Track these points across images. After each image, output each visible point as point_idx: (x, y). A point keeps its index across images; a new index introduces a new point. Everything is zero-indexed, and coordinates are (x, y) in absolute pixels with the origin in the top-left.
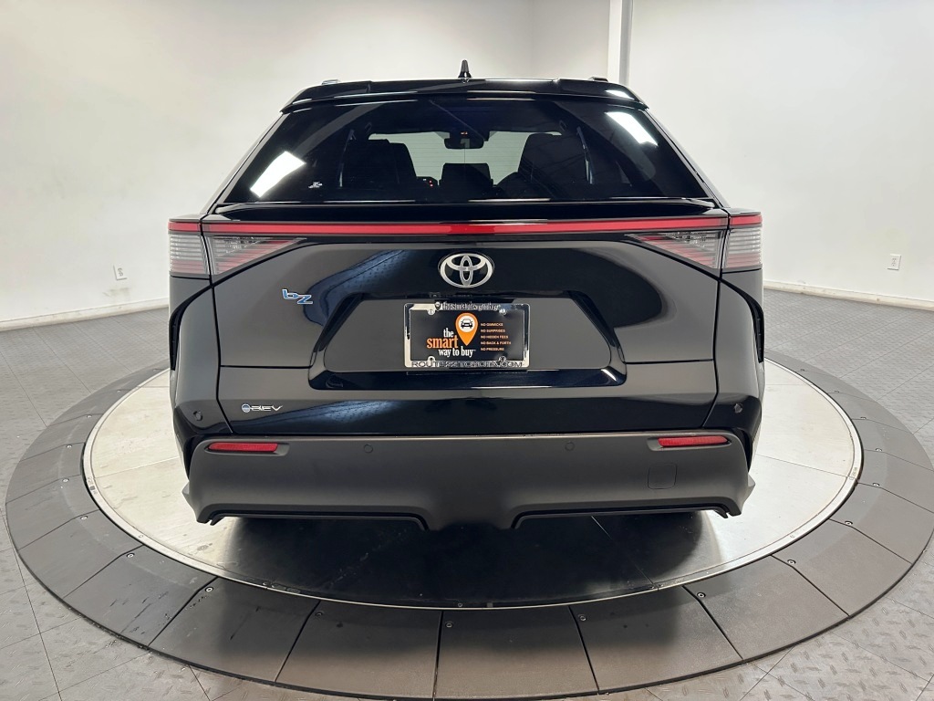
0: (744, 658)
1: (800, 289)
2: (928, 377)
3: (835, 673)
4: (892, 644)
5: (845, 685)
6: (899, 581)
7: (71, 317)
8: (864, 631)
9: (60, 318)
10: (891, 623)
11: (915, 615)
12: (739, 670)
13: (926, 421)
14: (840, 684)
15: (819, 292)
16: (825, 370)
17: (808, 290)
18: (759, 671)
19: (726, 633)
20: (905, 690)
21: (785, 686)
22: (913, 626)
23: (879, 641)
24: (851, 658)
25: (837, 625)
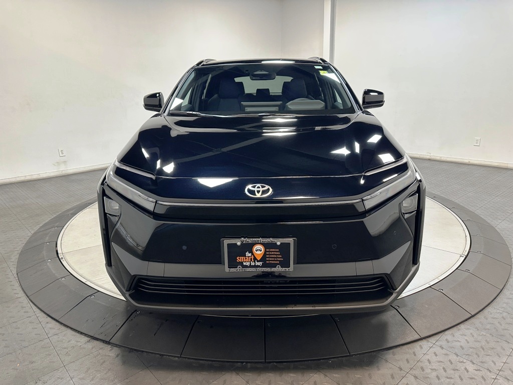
0: (422, 337)
1: (428, 157)
2: (499, 200)
3: (468, 342)
4: (495, 328)
5: (474, 348)
6: (495, 298)
7: (35, 177)
8: (480, 322)
9: (28, 178)
10: (493, 318)
11: (505, 314)
12: (420, 343)
13: (500, 221)
14: (470, 348)
15: (438, 158)
16: (446, 197)
17: (433, 158)
18: (430, 343)
19: (411, 325)
20: (504, 349)
21: (444, 350)
22: (505, 319)
23: (488, 327)
24: (475, 335)
25: (466, 320)
